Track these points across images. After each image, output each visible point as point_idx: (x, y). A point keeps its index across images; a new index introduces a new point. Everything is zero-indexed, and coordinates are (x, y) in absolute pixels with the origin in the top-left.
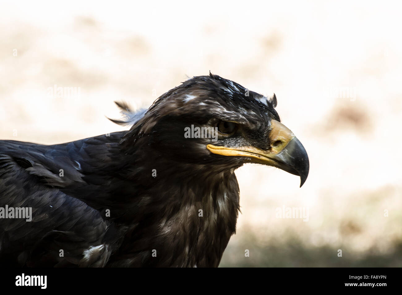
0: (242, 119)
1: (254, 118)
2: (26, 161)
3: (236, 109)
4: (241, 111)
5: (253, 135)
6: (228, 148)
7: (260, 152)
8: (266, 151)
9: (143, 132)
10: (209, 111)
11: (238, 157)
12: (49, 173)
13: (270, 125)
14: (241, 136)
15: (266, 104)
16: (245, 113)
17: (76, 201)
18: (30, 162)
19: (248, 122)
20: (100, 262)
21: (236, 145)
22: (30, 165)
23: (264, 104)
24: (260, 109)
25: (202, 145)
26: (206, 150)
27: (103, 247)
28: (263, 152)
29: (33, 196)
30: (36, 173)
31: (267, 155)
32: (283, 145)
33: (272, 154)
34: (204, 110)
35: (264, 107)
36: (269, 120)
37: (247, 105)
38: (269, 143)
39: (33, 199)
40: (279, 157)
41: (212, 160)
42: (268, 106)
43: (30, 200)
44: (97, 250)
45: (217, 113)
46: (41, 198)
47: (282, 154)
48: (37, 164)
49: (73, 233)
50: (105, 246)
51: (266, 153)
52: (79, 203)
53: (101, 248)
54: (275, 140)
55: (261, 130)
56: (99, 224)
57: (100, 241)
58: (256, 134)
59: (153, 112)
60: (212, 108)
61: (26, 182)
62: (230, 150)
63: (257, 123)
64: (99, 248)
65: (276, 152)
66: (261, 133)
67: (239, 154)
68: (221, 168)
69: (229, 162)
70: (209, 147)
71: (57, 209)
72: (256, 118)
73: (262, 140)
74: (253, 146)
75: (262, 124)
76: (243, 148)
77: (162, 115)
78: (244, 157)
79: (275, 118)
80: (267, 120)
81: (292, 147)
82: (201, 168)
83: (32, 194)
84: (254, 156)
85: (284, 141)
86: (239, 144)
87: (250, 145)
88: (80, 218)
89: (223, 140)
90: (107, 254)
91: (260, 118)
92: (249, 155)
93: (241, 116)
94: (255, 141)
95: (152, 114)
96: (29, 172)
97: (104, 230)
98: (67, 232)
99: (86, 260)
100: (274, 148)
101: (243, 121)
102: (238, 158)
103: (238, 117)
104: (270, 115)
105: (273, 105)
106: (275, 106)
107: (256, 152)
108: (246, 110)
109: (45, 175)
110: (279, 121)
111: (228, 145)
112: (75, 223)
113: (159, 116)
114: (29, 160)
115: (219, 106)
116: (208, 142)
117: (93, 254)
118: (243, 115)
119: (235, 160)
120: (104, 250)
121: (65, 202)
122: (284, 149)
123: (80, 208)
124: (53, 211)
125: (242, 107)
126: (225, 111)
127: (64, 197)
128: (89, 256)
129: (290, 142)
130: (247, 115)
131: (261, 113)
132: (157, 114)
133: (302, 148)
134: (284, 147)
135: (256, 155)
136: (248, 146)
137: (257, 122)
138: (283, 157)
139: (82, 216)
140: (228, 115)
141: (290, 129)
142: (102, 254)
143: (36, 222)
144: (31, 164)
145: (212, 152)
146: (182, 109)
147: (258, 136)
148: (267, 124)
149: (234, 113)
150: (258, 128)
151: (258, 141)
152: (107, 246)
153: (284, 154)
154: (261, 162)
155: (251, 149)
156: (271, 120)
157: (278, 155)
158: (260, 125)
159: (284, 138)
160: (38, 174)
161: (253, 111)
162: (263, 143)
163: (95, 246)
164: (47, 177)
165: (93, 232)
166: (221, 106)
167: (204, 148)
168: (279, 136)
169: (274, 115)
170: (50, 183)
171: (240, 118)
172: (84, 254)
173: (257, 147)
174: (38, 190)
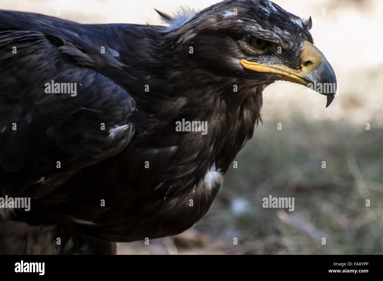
0: (276, 38)
1: (287, 38)
2: (59, 39)
3: (271, 28)
4: (275, 30)
5: (285, 54)
6: (261, 64)
7: (291, 71)
8: (297, 70)
9: (182, 42)
10: (245, 27)
11: (270, 73)
12: (80, 53)
13: (303, 45)
14: (274, 54)
15: (301, 26)
16: (280, 32)
17: (105, 82)
18: (62, 41)
19: (281, 41)
20: (124, 141)
21: (269, 62)
22: (62, 44)
23: (299, 25)
24: (294, 30)
25: (237, 60)
26: (239, 64)
27: (127, 127)
28: (293, 71)
29: (64, 74)
30: (68, 52)
31: (297, 74)
32: (313, 66)
33: (302, 73)
34: (241, 27)
35: (298, 28)
36: (302, 41)
37: (283, 25)
38: (300, 63)
39: (64, 77)
40: (309, 76)
41: (245, 75)
42: (302, 28)
43: (61, 77)
44: (122, 130)
45: (252, 30)
46: (71, 75)
47: (311, 74)
48: (69, 43)
49: (100, 111)
50: (129, 126)
51: (296, 72)
52: (107, 83)
53: (126, 128)
54: (306, 60)
55: (294, 50)
56: (126, 105)
57: (125, 121)
58: (288, 53)
59: (192, 24)
60: (248, 25)
61: (57, 60)
62: (263, 67)
63: (290, 43)
64: (124, 127)
65: (305, 72)
66: (293, 52)
67: (270, 71)
68: (254, 83)
69: (261, 78)
70: (243, 61)
71: (86, 87)
72: (290, 38)
73: (294, 59)
74: (285, 64)
75: (294, 44)
76: (275, 66)
77: (201, 28)
78: (275, 74)
79: (307, 39)
80: (300, 40)
81: (322, 69)
82: (235, 81)
83: (63, 71)
84: (285, 73)
85: (314, 62)
86: (271, 61)
87: (281, 64)
88: (108, 98)
89: (256, 56)
90: (131, 133)
91: (294, 38)
92: (280, 72)
93: (275, 35)
94: (286, 60)
95: (192, 26)
96: (61, 50)
97: (130, 111)
98: (95, 110)
99: (111, 138)
100: (304, 68)
101: (277, 40)
102: (270, 75)
103: (272, 35)
104: (303, 36)
105: (308, 27)
106: (310, 28)
107: (286, 70)
108: (281, 29)
109: (76, 54)
110: (312, 43)
111: (261, 62)
112: (103, 103)
113: (199, 29)
114: (61, 39)
115: (255, 24)
116: (241, 57)
117: (118, 133)
118: (277, 34)
119: (266, 76)
120: (129, 129)
121: (94, 81)
122: (313, 70)
123: (108, 88)
124: (83, 89)
125: (277, 26)
126: (261, 29)
127: (94, 77)
128: (114, 134)
129: (320, 63)
130: (281, 34)
131: (295, 33)
132: (197, 26)
133: (331, 70)
134: (314, 68)
135: (287, 73)
136: (280, 64)
137: (290, 41)
138: (312, 77)
139: (110, 96)
140: (263, 34)
141: (321, 51)
142: (126, 134)
143: (65, 98)
144: (63, 42)
145: (245, 67)
146: (220, 24)
147: (290, 55)
148: (299, 44)
149: (268, 31)
150: (291, 47)
151: (290, 61)
152: (131, 126)
153: (313, 75)
154: (291, 80)
155: (283, 67)
156: (304, 41)
157: (307, 75)
158: (292, 45)
159: (314, 59)
160: (70, 53)
161: (288, 31)
162: (294, 62)
163: (120, 125)
164: (78, 57)
165: (120, 113)
166: (257, 25)
167: (238, 63)
168: (310, 57)
169: (307, 36)
170: (81, 62)
171: (273, 37)
172: (109, 132)
173: (288, 66)
174: (69, 68)
